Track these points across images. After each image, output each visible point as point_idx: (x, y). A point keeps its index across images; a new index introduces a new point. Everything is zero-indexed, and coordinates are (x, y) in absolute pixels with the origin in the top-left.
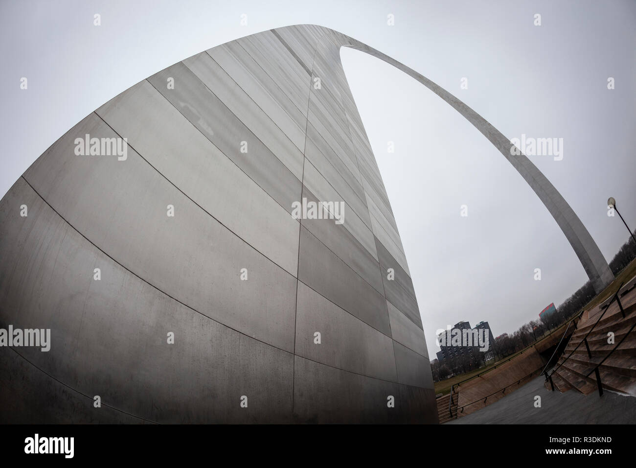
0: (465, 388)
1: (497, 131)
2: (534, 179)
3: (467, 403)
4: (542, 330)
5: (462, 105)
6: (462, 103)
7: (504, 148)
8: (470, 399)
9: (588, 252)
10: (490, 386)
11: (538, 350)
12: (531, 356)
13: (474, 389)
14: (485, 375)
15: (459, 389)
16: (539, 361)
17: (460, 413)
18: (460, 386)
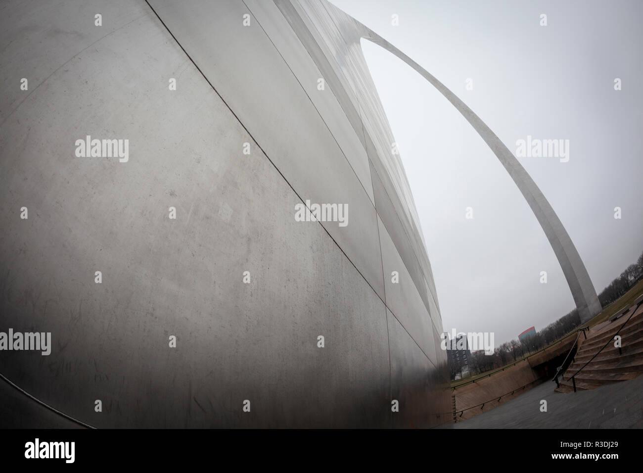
0: (461, 392)
3: (464, 407)
4: (522, 351)
8: (467, 403)
10: (486, 393)
11: (531, 364)
12: (524, 369)
13: (470, 394)
14: (480, 382)
15: (455, 392)
16: (531, 376)
17: (459, 417)
18: (456, 390)
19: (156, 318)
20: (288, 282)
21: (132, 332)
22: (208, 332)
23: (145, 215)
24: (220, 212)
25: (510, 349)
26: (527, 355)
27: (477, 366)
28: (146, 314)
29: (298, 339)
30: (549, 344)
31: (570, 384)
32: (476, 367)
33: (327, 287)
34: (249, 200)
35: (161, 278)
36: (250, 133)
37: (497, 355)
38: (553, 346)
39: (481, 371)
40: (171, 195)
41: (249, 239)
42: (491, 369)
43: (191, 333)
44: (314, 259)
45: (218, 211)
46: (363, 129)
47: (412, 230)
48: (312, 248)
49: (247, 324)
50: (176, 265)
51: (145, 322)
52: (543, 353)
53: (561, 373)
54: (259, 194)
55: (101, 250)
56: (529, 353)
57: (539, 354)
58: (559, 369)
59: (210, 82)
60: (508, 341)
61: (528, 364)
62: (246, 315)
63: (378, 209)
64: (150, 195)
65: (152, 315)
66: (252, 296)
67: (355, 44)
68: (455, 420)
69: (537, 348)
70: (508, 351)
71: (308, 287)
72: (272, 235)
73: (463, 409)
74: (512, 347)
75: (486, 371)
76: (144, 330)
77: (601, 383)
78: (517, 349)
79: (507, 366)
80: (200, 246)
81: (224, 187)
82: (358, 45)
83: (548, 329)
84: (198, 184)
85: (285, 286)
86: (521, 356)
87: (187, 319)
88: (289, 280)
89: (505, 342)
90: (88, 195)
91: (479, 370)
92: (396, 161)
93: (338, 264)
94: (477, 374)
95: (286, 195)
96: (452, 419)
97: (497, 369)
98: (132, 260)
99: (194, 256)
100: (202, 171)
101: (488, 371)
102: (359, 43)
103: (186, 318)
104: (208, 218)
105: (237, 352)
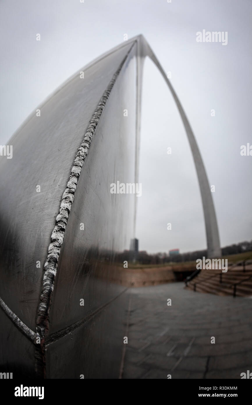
11: (174, 269)
16: (172, 276)
31: (193, 287)
53: (190, 280)
56: (172, 263)
58: (188, 278)
77: (208, 292)
86: (168, 263)
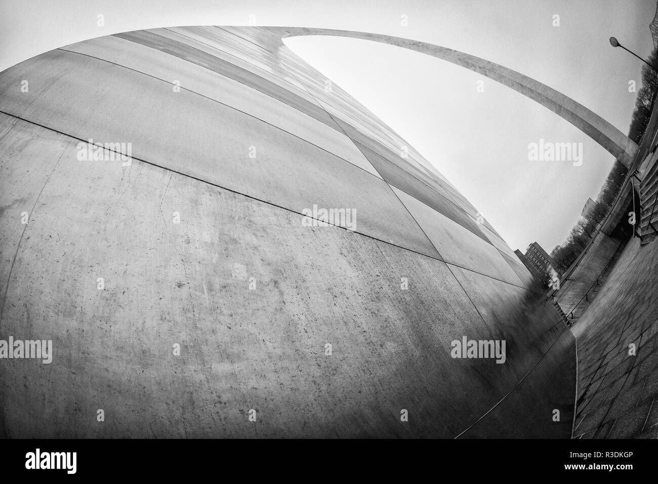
0: (560, 296)
1: (465, 54)
2: (521, 85)
3: (571, 308)
4: (593, 226)
5: (421, 44)
6: (420, 43)
7: (480, 67)
8: (571, 303)
9: (603, 133)
10: (582, 284)
11: (606, 233)
12: (603, 242)
13: (570, 293)
14: (572, 276)
15: (555, 299)
16: (612, 243)
17: (572, 320)
18: (555, 296)
19: (225, 403)
20: (335, 298)
21: (210, 428)
22: (282, 390)
23: (165, 318)
24: (233, 274)
25: (581, 231)
26: (598, 227)
27: (562, 263)
28: (215, 405)
29: (374, 345)
30: (611, 206)
32: (561, 266)
33: (377, 280)
34: (255, 248)
35: (211, 365)
36: (223, 187)
37: (573, 243)
38: (617, 205)
39: (568, 266)
40: (179, 287)
41: (276, 282)
42: (575, 259)
43: (266, 399)
44: (350, 263)
45: (231, 275)
46: (331, 117)
47: (430, 179)
48: (341, 253)
49: (316, 360)
50: (218, 347)
51: (217, 413)
52: (611, 216)
54: (263, 236)
55: (143, 371)
56: (599, 225)
57: (608, 220)
59: (160, 165)
60: (575, 224)
61: (604, 234)
62: (312, 353)
63: (387, 179)
64: (161, 299)
65: (220, 403)
66: (306, 332)
67: (280, 48)
68: (569, 325)
69: (603, 216)
70: (580, 234)
71: (358, 292)
72: (295, 265)
73: (571, 310)
74: (582, 228)
75: (572, 263)
76: (221, 420)
78: (587, 227)
79: (587, 247)
80: (232, 316)
81: (225, 250)
82: (283, 47)
83: (603, 193)
84: (199, 262)
85: (335, 304)
86: (595, 231)
87: (256, 389)
88: (336, 296)
89: (573, 227)
90: (106, 331)
91: (565, 266)
92: (379, 125)
93: (377, 253)
94: (565, 271)
95: (290, 221)
96: (566, 325)
97: (581, 255)
98: (176, 364)
99: (230, 328)
100: (196, 248)
101: (572, 262)
102: (283, 44)
103: (253, 388)
104: (225, 287)
105: (320, 391)
